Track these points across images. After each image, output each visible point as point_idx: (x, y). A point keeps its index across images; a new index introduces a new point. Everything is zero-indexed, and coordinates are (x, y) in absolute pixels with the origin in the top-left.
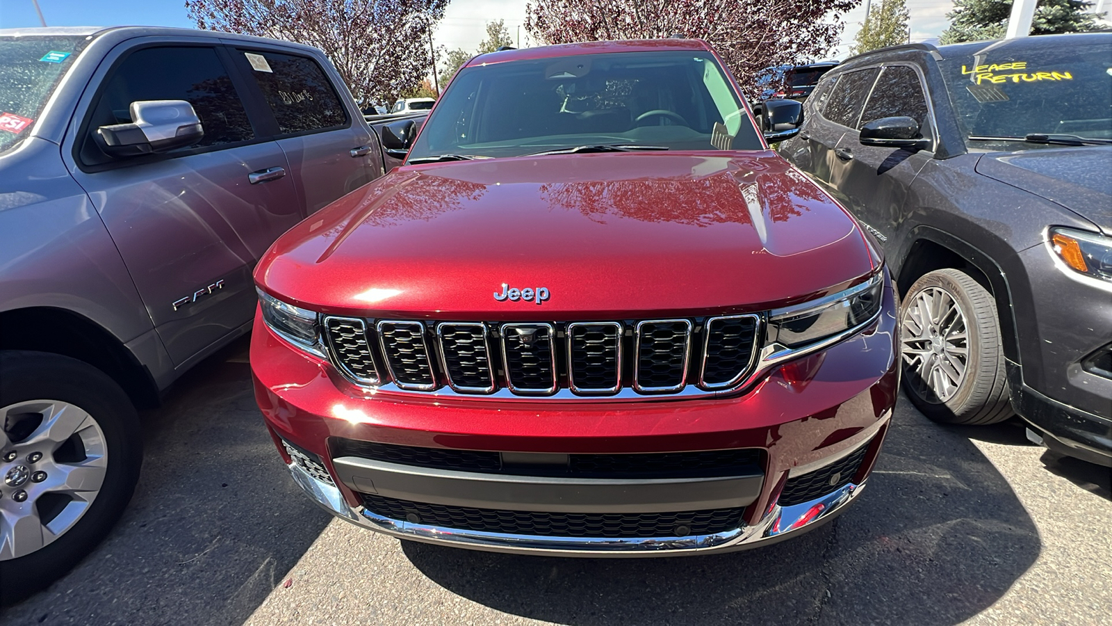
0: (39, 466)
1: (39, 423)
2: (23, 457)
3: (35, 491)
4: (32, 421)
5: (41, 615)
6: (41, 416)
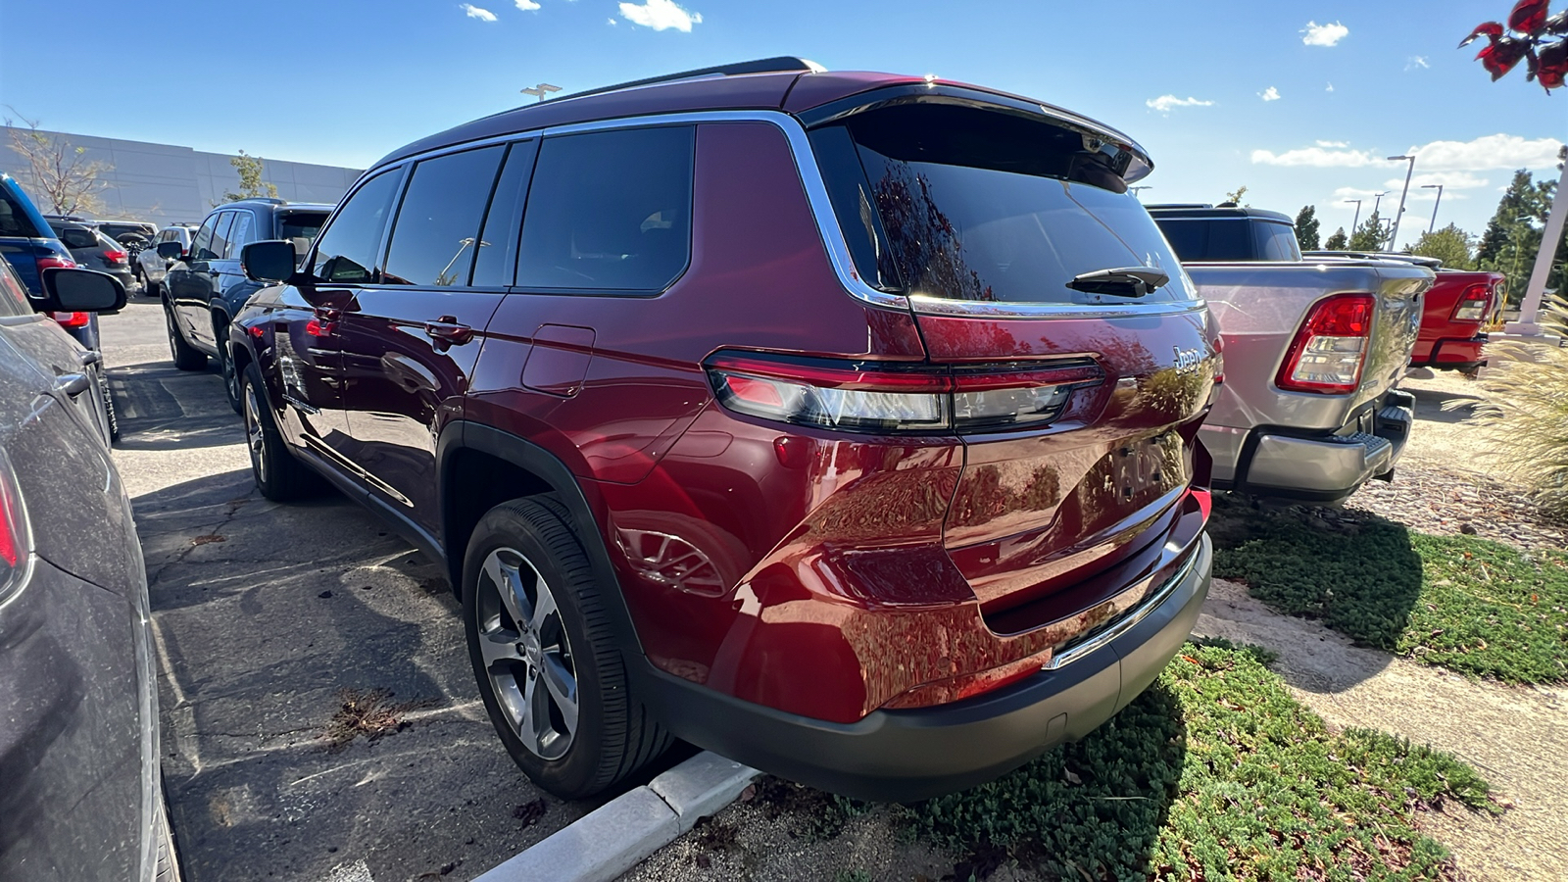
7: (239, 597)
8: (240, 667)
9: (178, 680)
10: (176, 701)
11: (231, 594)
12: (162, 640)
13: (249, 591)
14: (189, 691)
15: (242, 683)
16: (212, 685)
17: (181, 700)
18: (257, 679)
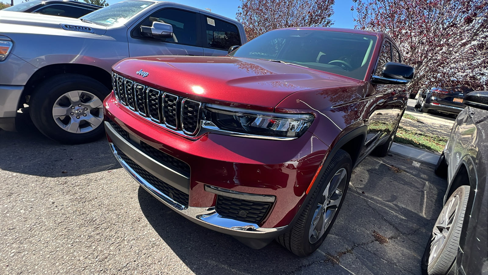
0: (86, 112)
1: (90, 100)
2: (83, 107)
3: (82, 118)
4: (89, 99)
5: (65, 149)
6: (91, 98)
7: (394, 203)
8: (409, 188)
9: (424, 195)
10: (426, 192)
11: (396, 205)
12: (423, 206)
13: (390, 202)
14: (423, 192)
15: (411, 186)
16: (418, 190)
17: (425, 192)
18: (407, 185)
